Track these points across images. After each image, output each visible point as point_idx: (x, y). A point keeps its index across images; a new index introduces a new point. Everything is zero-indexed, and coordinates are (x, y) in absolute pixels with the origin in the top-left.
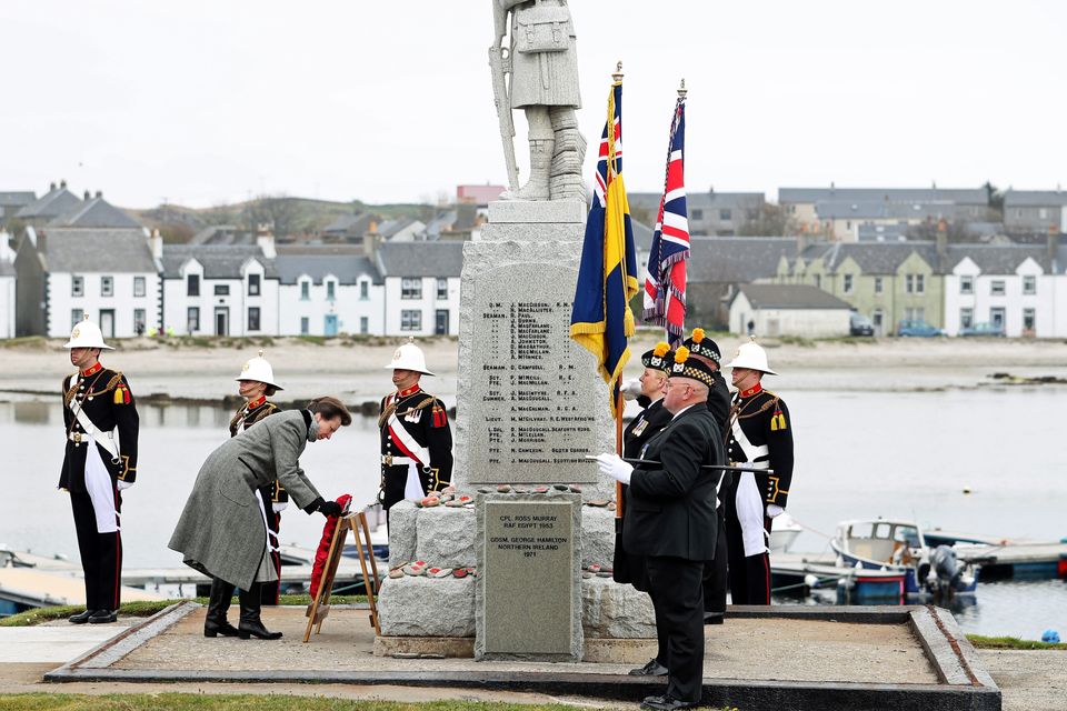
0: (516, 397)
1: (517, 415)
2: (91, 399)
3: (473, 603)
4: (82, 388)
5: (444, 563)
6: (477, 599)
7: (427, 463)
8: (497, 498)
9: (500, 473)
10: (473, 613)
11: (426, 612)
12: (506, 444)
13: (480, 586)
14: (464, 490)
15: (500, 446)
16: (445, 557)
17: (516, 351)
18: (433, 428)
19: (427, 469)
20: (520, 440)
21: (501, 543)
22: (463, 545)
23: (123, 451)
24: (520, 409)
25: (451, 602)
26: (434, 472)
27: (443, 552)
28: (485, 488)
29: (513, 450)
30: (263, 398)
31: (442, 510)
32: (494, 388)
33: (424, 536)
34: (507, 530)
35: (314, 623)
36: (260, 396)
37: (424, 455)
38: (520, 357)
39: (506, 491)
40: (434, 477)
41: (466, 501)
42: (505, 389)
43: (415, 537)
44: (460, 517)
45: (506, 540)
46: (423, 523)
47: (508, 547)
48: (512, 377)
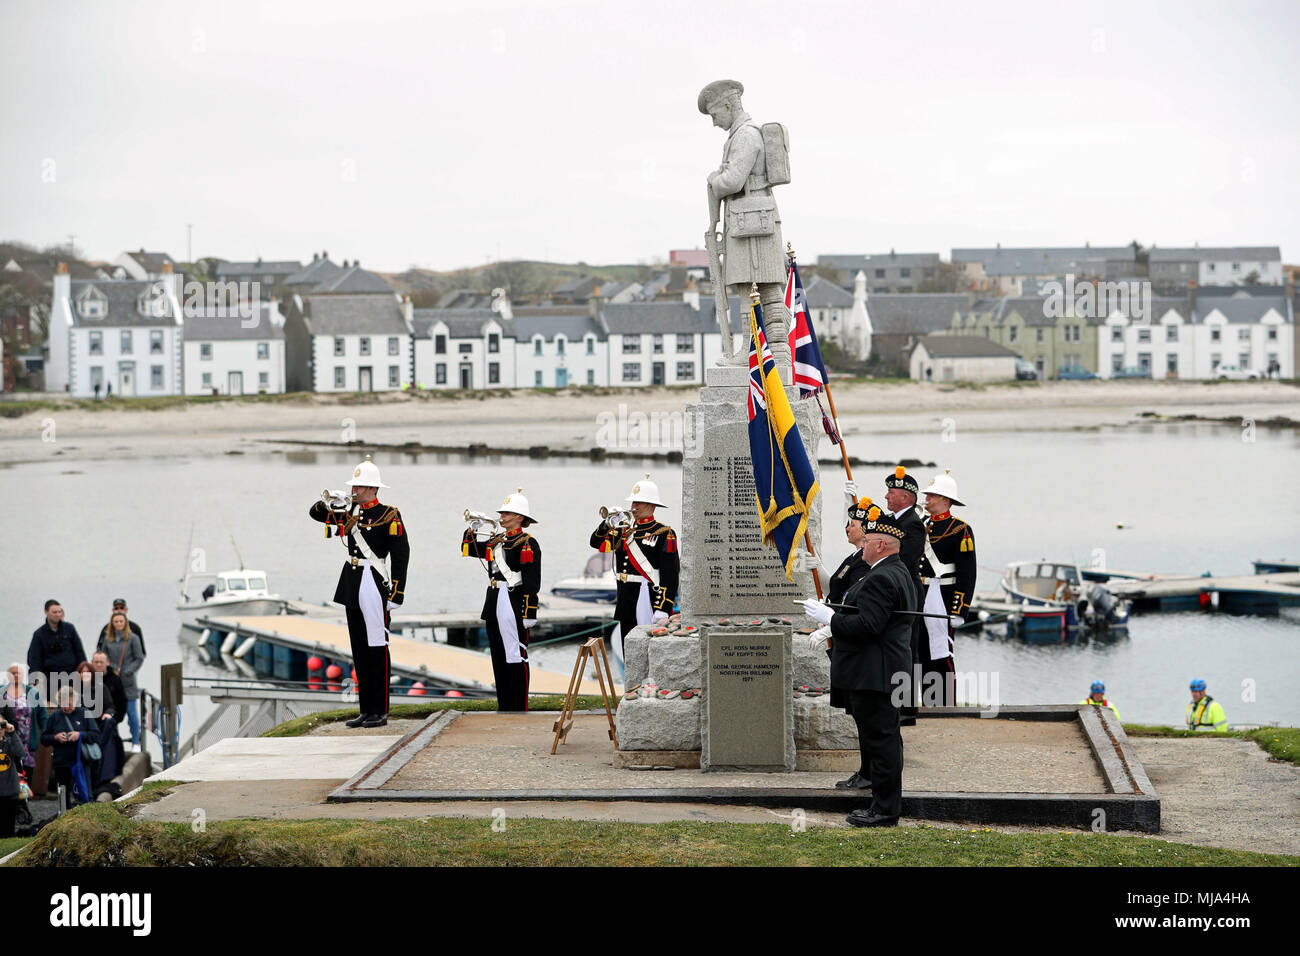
0: (734, 540)
1: (734, 555)
2: (369, 529)
3: (699, 721)
4: (362, 518)
5: (673, 685)
6: (702, 718)
7: (657, 583)
8: (719, 630)
9: (721, 606)
10: (698, 729)
11: (658, 729)
12: (725, 580)
13: (705, 707)
14: (689, 620)
15: (721, 582)
16: (674, 680)
17: (733, 499)
18: (665, 553)
19: (657, 588)
20: (738, 577)
21: (721, 669)
22: (689, 669)
23: (394, 576)
24: (737, 550)
25: (680, 720)
26: (663, 590)
27: (671, 675)
28: (709, 621)
29: (732, 586)
30: (520, 529)
31: (670, 639)
32: (714, 531)
33: (655, 663)
34: (728, 658)
35: (560, 737)
36: (517, 527)
37: (654, 575)
38: (736, 504)
39: (726, 624)
40: (662, 595)
41: (691, 631)
42: (724, 532)
43: (647, 662)
44: (685, 645)
45: (727, 667)
46: (653, 651)
47: (728, 673)
48: (730, 522)
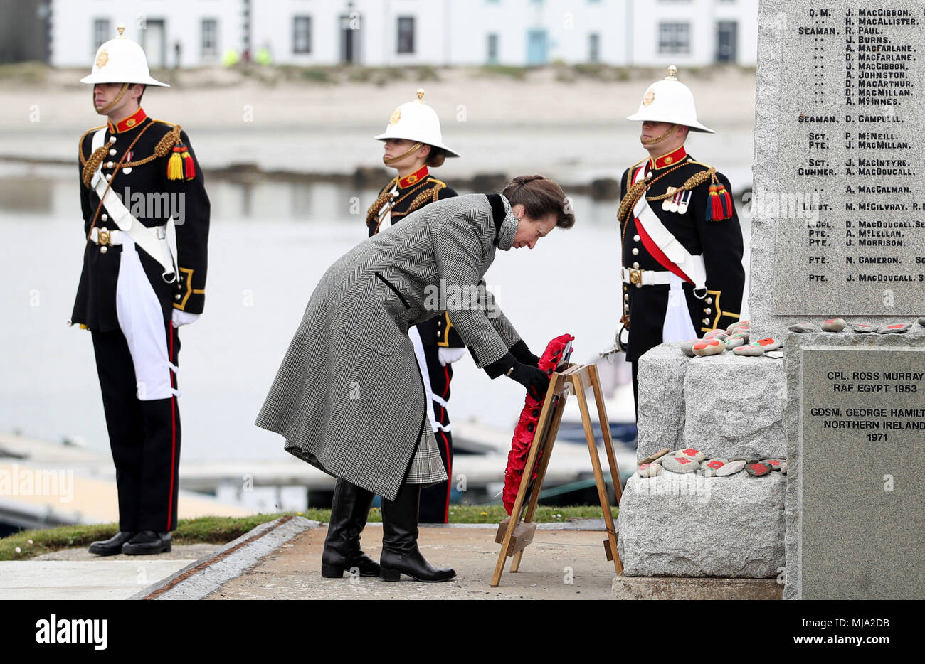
0: (855, 170)
1: (856, 199)
2: (127, 171)
3: (781, 520)
4: (113, 152)
5: (732, 451)
6: (788, 512)
7: (700, 283)
8: (823, 340)
9: (828, 299)
10: (780, 536)
11: (701, 535)
12: (837, 249)
13: (793, 490)
14: (765, 326)
15: (827, 253)
16: (732, 440)
17: (855, 91)
18: (712, 223)
19: (701, 292)
20: (862, 243)
21: (829, 417)
22: (764, 420)
23: (183, 260)
24: (862, 190)
25: (743, 519)
26: (714, 297)
27: (729, 431)
28: (801, 324)
29: (849, 260)
30: (424, 171)
31: (728, 360)
32: (816, 154)
33: (697, 407)
34: (840, 395)
35: (509, 553)
36: (418, 166)
37: (695, 268)
38: (861, 102)
39: (837, 330)
40: (712, 306)
41: (768, 347)
42: (836, 156)
43: (682, 408)
44: (758, 373)
45: (836, 412)
46: (695, 383)
47: (841, 424)
48: (848, 135)
